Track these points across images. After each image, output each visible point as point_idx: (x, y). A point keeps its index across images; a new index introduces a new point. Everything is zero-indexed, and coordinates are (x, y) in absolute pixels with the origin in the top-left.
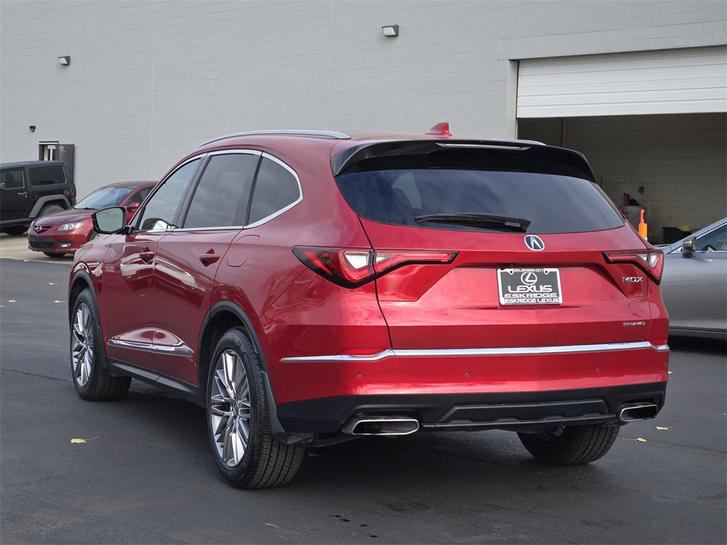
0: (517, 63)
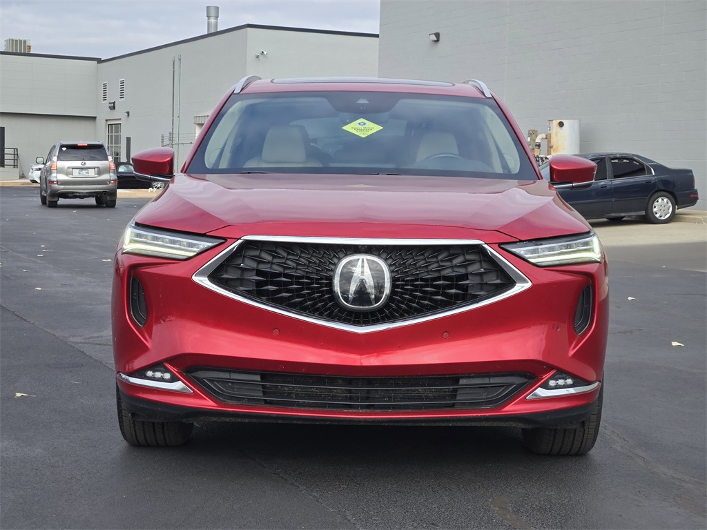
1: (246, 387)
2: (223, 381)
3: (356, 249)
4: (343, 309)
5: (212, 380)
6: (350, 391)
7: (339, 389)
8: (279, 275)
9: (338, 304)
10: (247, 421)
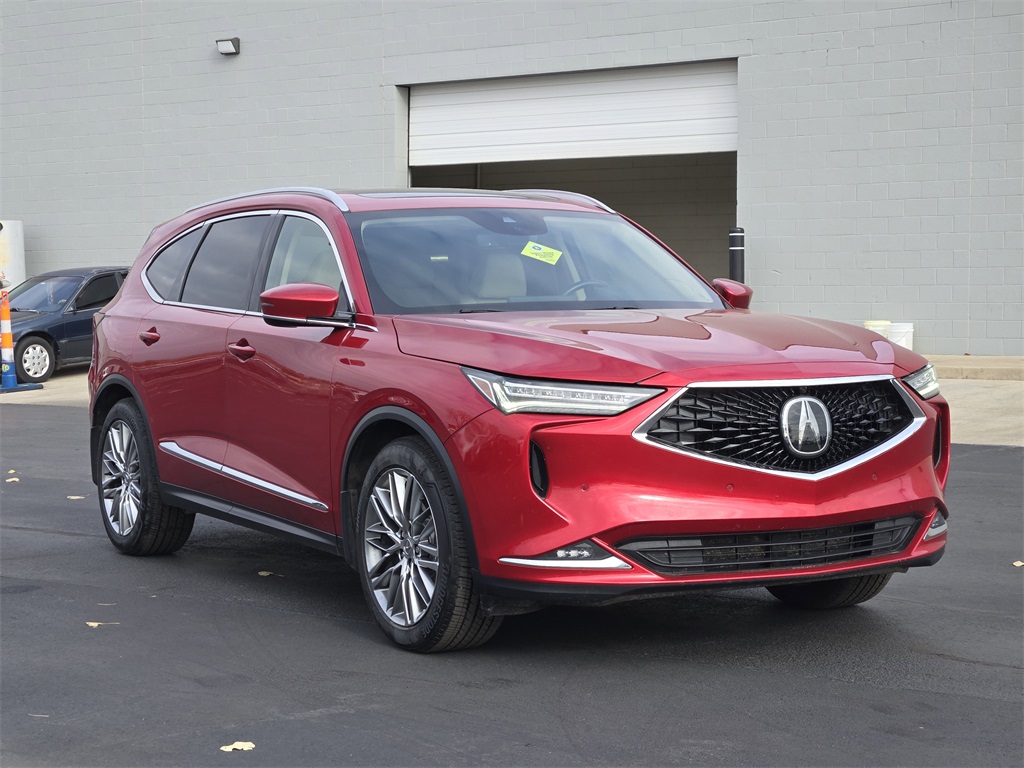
0: (407, 90)
1: (685, 555)
2: (657, 551)
3: (797, 392)
4: (793, 456)
5: (644, 552)
6: (767, 548)
7: (756, 547)
8: (723, 425)
9: (787, 451)
10: (673, 594)
